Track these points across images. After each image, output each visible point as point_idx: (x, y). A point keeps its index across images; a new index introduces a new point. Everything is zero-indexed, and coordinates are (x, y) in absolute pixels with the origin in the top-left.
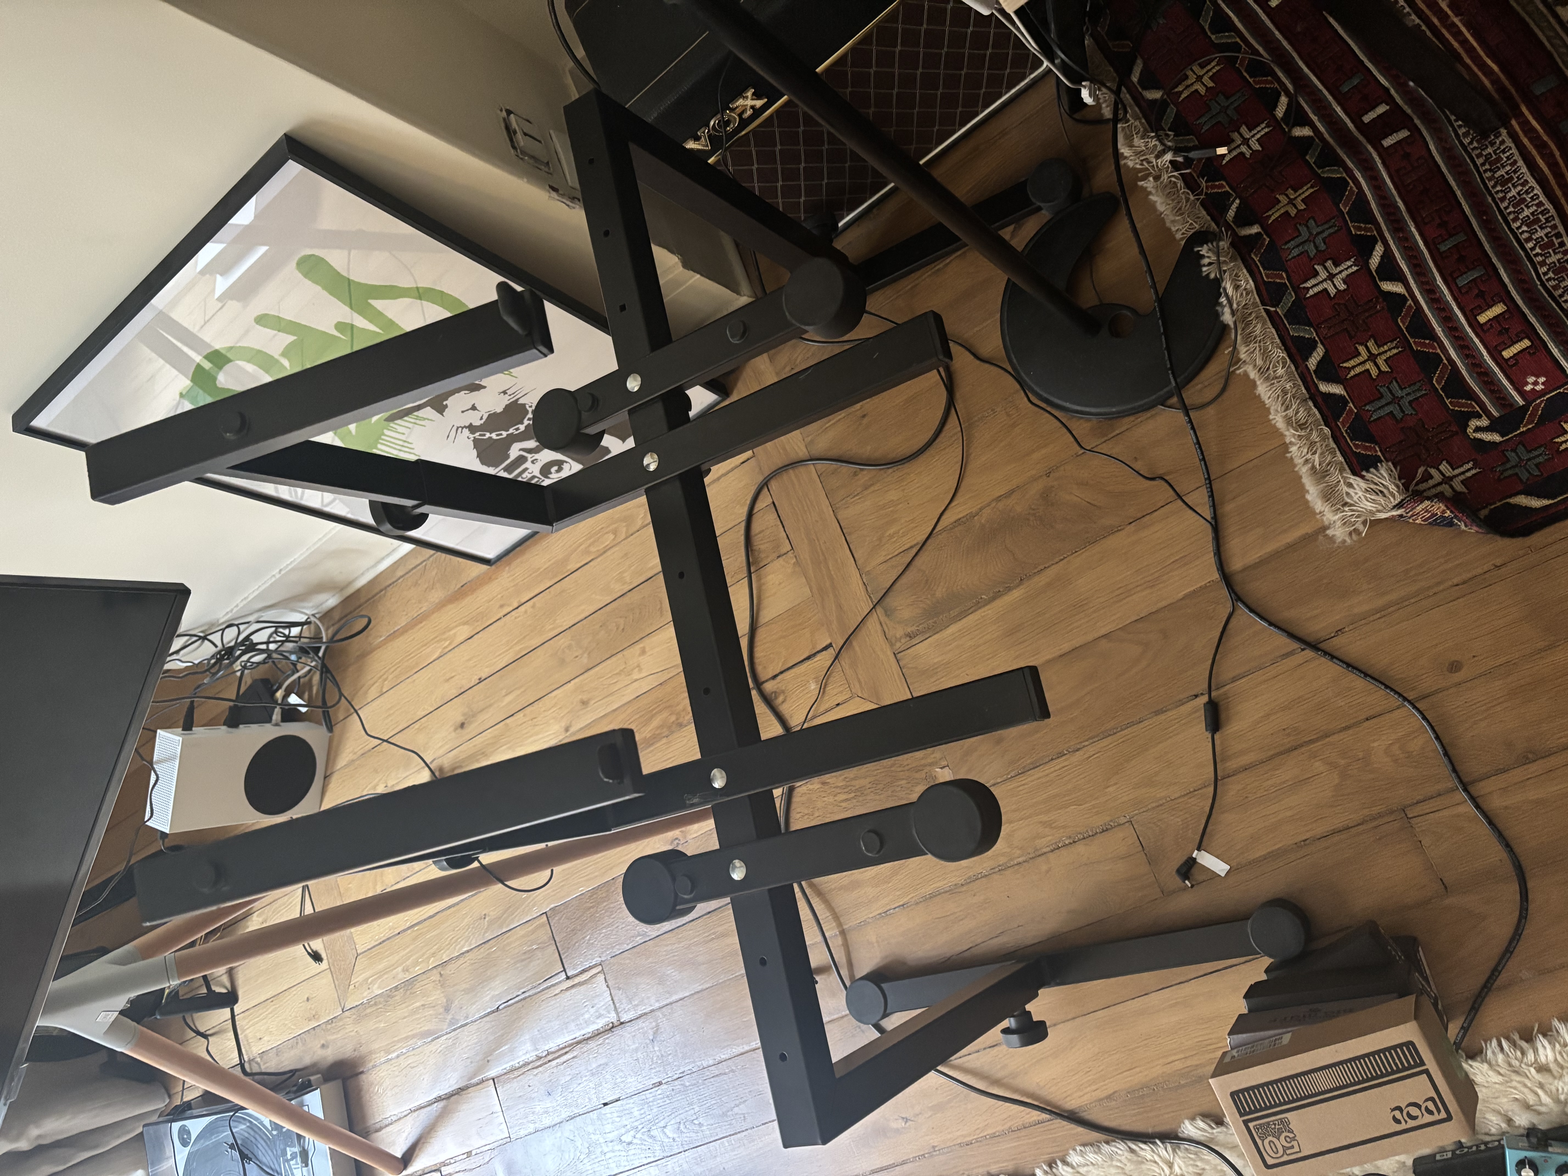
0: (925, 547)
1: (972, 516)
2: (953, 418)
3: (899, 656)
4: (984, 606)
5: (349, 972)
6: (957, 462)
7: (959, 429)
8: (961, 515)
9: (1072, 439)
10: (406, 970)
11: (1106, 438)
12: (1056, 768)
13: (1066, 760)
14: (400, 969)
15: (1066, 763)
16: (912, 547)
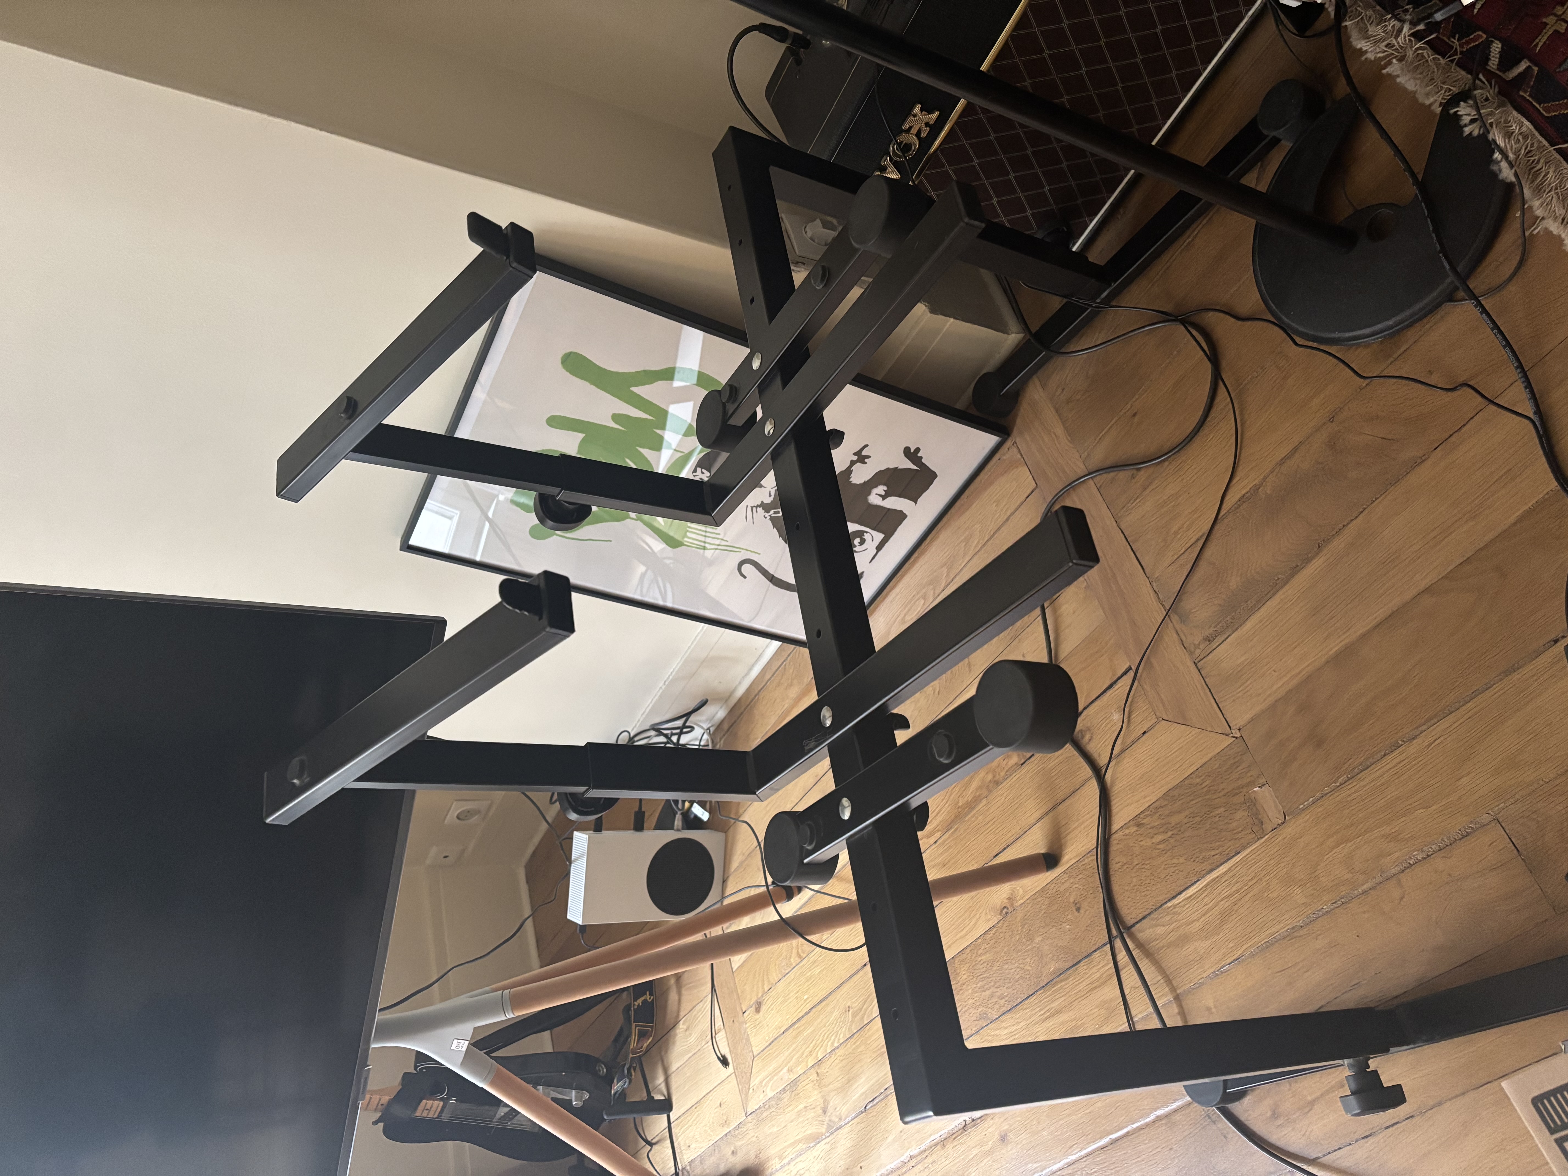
0: (1212, 536)
1: (1256, 488)
2: (1222, 391)
3: (1199, 665)
4: (1282, 587)
5: (748, 1074)
6: (1232, 435)
7: (1229, 399)
8: (1244, 492)
9: (1352, 374)
10: (790, 1071)
11: (1391, 359)
12: (1391, 765)
13: (1401, 753)
14: (785, 1070)
15: (1401, 758)
16: (1198, 540)
